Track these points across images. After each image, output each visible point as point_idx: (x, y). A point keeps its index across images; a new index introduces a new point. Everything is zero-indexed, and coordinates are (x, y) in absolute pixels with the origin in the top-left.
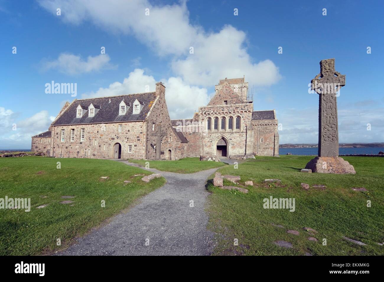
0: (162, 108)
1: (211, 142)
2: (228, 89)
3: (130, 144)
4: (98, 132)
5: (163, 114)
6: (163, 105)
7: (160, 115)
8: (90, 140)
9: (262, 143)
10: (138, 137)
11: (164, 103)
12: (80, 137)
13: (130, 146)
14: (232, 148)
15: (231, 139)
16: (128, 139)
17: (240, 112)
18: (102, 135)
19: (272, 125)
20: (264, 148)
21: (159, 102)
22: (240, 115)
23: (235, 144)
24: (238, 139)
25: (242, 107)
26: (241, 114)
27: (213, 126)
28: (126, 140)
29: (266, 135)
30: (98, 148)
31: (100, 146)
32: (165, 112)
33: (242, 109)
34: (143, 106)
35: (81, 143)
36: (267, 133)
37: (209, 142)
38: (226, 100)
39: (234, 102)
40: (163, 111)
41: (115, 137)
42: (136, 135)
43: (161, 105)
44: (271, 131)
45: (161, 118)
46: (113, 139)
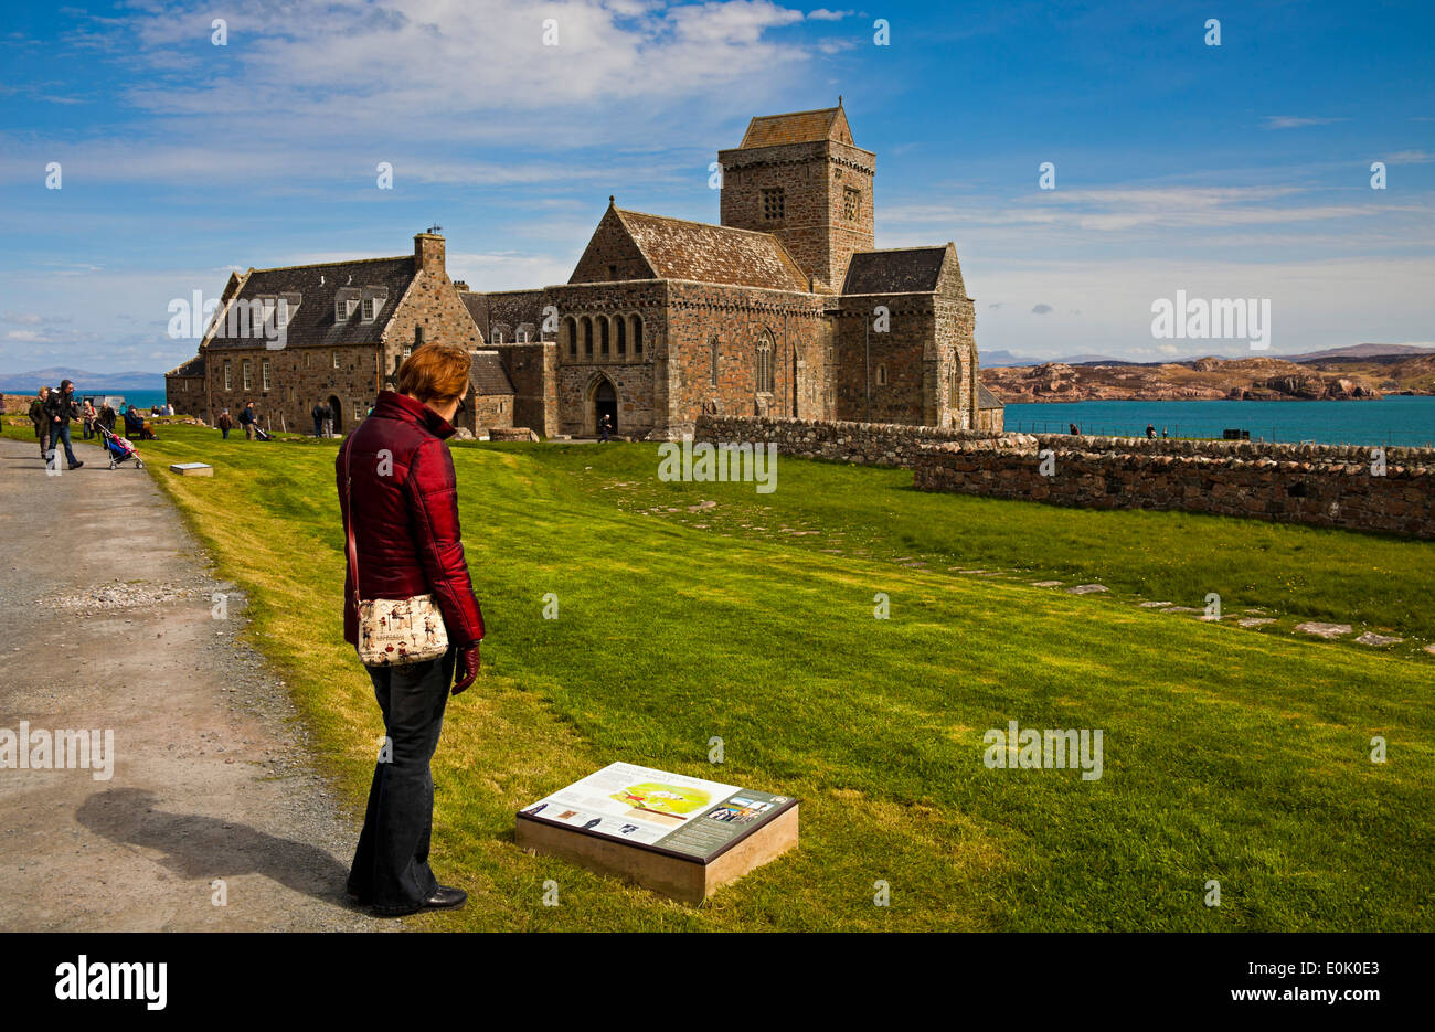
0: (437, 299)
1: (578, 391)
2: (615, 230)
3: (358, 399)
4: (295, 368)
5: (440, 315)
6: (438, 292)
7: (431, 321)
8: (281, 387)
9: (883, 388)
10: (370, 383)
11: (444, 283)
12: (262, 379)
13: (358, 403)
14: (625, 409)
15: (621, 384)
16: (352, 386)
17: (637, 304)
18: (303, 377)
19: (915, 312)
20: (890, 408)
21: (424, 287)
22: (639, 314)
23: (631, 396)
24: (638, 382)
25: (642, 290)
26: (641, 311)
27: (581, 344)
28: (349, 390)
29: (895, 355)
30: (297, 408)
31: (301, 404)
32: (449, 307)
33: (642, 296)
34: (385, 301)
35: (265, 395)
36: (898, 346)
37: (572, 390)
38: (612, 263)
39: (632, 273)
40: (441, 307)
41: (328, 382)
42: (365, 378)
43: (432, 293)
44: (911, 337)
45: (435, 327)
46: (325, 386)
